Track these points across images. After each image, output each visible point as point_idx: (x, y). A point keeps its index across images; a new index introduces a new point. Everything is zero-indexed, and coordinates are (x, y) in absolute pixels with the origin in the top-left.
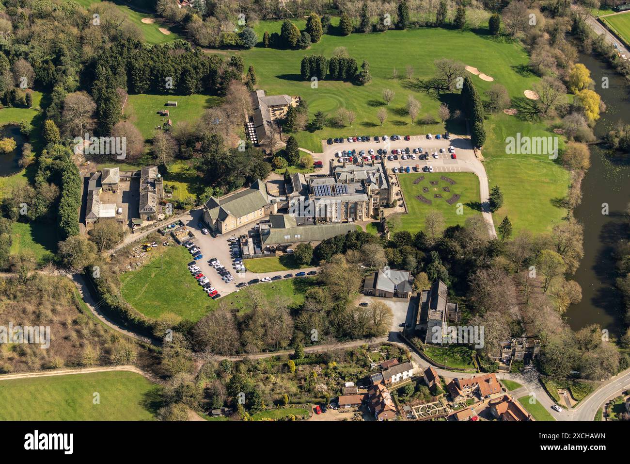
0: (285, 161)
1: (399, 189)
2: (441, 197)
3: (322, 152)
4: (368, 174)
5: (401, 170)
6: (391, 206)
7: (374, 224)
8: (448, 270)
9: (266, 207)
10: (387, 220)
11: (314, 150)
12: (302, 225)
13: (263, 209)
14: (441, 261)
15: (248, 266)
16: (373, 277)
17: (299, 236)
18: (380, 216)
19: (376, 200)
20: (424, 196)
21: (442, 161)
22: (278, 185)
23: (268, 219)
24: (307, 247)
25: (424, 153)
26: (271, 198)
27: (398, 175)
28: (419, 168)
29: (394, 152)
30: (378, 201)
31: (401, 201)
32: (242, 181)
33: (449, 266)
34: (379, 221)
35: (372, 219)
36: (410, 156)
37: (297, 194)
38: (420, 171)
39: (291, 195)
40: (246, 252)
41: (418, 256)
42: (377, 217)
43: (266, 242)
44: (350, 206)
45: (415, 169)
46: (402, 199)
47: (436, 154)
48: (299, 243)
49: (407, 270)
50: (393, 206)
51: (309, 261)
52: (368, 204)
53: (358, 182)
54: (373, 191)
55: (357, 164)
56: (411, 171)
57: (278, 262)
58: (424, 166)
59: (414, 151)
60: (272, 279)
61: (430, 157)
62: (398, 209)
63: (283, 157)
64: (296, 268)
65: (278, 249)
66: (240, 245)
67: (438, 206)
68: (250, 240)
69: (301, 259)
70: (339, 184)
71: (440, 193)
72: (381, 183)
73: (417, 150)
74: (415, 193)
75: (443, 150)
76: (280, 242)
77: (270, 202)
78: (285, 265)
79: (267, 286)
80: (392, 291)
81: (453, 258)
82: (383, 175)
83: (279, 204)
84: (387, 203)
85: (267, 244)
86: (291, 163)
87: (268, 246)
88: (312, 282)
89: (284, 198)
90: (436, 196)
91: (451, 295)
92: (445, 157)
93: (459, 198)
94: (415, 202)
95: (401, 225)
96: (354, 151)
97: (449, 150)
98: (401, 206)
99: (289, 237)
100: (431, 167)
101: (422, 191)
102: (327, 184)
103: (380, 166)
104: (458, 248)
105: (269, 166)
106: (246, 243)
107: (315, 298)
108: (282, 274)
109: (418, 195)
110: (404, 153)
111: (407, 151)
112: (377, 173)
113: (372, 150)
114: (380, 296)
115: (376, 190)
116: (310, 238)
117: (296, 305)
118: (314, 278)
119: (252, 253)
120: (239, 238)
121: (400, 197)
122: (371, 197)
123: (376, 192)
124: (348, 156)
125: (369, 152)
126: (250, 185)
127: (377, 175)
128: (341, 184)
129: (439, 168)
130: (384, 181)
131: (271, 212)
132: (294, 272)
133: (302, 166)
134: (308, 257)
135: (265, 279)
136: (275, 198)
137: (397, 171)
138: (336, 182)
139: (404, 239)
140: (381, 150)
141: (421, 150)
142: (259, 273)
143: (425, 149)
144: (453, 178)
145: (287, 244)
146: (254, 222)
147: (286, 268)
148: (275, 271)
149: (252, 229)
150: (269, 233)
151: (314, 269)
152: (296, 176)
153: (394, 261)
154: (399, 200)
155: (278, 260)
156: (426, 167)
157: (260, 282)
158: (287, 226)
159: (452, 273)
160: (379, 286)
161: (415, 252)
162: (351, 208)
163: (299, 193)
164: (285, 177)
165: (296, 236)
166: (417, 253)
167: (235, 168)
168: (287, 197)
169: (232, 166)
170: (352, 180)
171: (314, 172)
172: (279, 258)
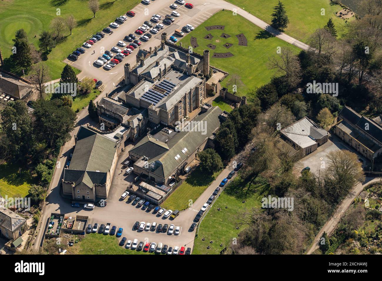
2: (231, 44)
7: (217, 101)
9: (118, 146)
13: (116, 150)
17: (186, 149)
20: (218, 52)
21: (186, 15)
25: (163, 18)
28: (179, 33)
29: (139, 32)
34: (217, 95)
35: (209, 98)
36: (157, 28)
38: (183, 34)
40: (157, 197)
47: (173, 12)
53: (169, 70)
56: (177, 39)
57: (190, 186)
58: (180, 29)
59: (154, 21)
60: (209, 204)
61: (173, 18)
62: (217, 76)
65: (179, 174)
66: (139, 196)
67: (240, 53)
70: (157, 82)
73: (154, 18)
76: (176, 166)
79: (214, 213)
80: (313, 142)
83: (125, 136)
85: (167, 176)
87: (170, 178)
88: (241, 182)
89: (122, 128)
90: (227, 46)
92: (183, 11)
93: (244, 36)
98: (214, 72)
99: (179, 156)
100: (188, 26)
106: (146, 190)
108: (209, 193)
110: (148, 28)
111: (148, 24)
113: (121, 42)
116: (195, 146)
118: (238, 178)
119: (162, 194)
120: (128, 191)
128: (159, 82)
135: (204, 207)
136: (114, 134)
138: (152, 82)
140: (126, 37)
145: (182, 165)
150: (158, 165)
156: (184, 28)
162: (192, 97)
165: (184, 151)
170: (164, 72)
171: (101, 92)
172: (186, 182)
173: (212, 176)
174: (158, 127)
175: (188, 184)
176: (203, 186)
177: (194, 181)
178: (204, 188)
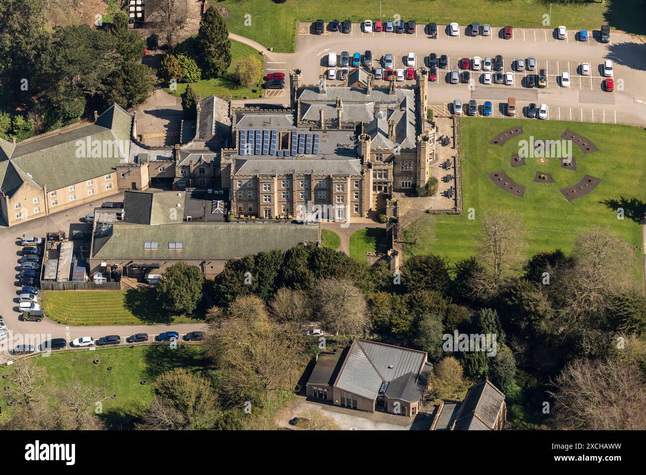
0: (195, 67)
1: (455, 152)
2: (551, 180)
3: (292, 51)
4: (376, 109)
5: (469, 109)
6: (422, 193)
7: (370, 233)
8: (517, 357)
9: (121, 171)
10: (403, 225)
11: (276, 44)
12: (195, 220)
13: (114, 175)
14: (503, 336)
15: (49, 307)
16: (336, 358)
17: (179, 246)
18: (389, 215)
19: (386, 176)
20: (510, 174)
21: (577, 93)
22: (167, 122)
23: (121, 199)
24: (189, 273)
25: (536, 72)
26: (138, 150)
27: (459, 120)
28: (513, 108)
29: (467, 64)
30: (391, 177)
31: (451, 183)
32: (79, 105)
33: (520, 349)
34: (384, 226)
35: (370, 221)
36: (499, 76)
37: (202, 145)
38: (517, 113)
39: (185, 147)
40: (49, 274)
41: (450, 317)
42: (383, 217)
43: (98, 254)
44: (314, 184)
45: (505, 109)
46: (455, 178)
47: (566, 75)
48: (174, 263)
49: (418, 348)
50: (428, 191)
51: (192, 306)
52: (360, 184)
53: (347, 128)
54: (378, 153)
55: (355, 85)
56: (495, 112)
57: (122, 302)
58: (527, 104)
59: (515, 66)
60: (97, 343)
61: (549, 81)
62: (437, 202)
63: (190, 55)
64: (160, 321)
65: (128, 272)
66: (41, 255)
67: (537, 201)
68: (68, 247)
69: (172, 301)
70: (303, 130)
71: (548, 171)
72: (401, 135)
73: (522, 63)
74: (489, 166)
75: (586, 67)
76: (133, 256)
77: (132, 161)
78: (135, 313)
79: (82, 358)
80: (373, 395)
81: (530, 329)
82: (411, 118)
83: (154, 166)
84: (415, 186)
85: (102, 258)
86: (208, 71)
87: (104, 264)
88: (191, 357)
89: (168, 154)
90: (539, 178)
91: (515, 417)
92: (586, 85)
93: (596, 185)
94: (483, 188)
95: (433, 240)
96: (368, 55)
97: (602, 69)
98: (446, 194)
99: (155, 246)
100: (544, 107)
101: (509, 164)
102: (273, 127)
103: (410, 95)
104: (544, 305)
105: (151, 76)
106: (56, 254)
107: (172, 397)
108: (124, 332)
109: (495, 170)
110: (489, 68)
111: (497, 63)
112: (397, 111)
113: (411, 55)
114: (343, 406)
115: (387, 151)
116: (204, 254)
117: (138, 409)
118: (198, 349)
119: (64, 276)
120: (43, 240)
121: (451, 172)
122: (369, 166)
123: (385, 157)
124: (352, 66)
125: (405, 60)
126: (96, 116)
127: (397, 116)
128: (306, 131)
129: (565, 110)
130: (410, 131)
131: (134, 184)
132: (153, 331)
133: (234, 82)
134: (188, 298)
135: (81, 340)
136: (146, 152)
137: (460, 111)
138: (295, 124)
139: (426, 274)
140: (433, 56)
141: (532, 63)
142: (73, 325)
143: (542, 61)
144: (591, 137)
145: (149, 263)
146: (91, 204)
147: (135, 319)
148: (109, 324)
149: (81, 220)
150: (109, 232)
151: (200, 327)
152: (209, 104)
153: (391, 323)
154: (446, 180)
155: (121, 299)
156: (533, 106)
157: (67, 348)
158: (156, 219)
159: (526, 365)
160: (344, 382)
161: (446, 307)
162: (316, 190)
163: (207, 145)
164: (184, 104)
165: (172, 246)
166: (448, 311)
167: (59, 75)
168: (174, 151)
169: (53, 67)
170: (335, 124)
171: (260, 97)
172: (126, 293)
173: (173, 317)
174: (216, 192)
175: (124, 297)
176: (138, 318)
177: (139, 300)
178: (133, 321)
